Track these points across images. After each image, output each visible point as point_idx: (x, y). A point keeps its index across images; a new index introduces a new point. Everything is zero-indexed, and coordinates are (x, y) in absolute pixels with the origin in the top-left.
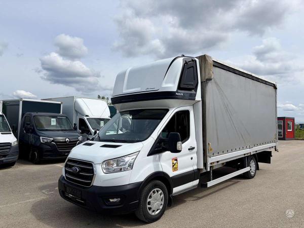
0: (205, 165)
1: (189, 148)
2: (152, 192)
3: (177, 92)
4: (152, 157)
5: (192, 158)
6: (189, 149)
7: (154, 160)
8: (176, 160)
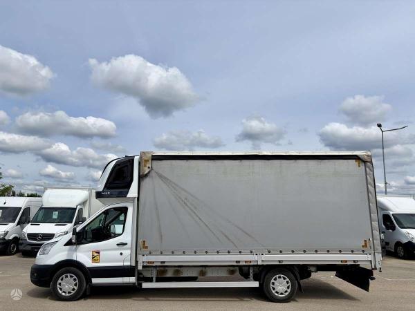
0: (137, 262)
1: (118, 243)
2: (64, 276)
3: (103, 191)
4: (68, 247)
5: (121, 254)
6: (118, 245)
7: (70, 250)
8: (99, 253)
